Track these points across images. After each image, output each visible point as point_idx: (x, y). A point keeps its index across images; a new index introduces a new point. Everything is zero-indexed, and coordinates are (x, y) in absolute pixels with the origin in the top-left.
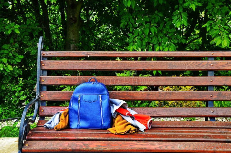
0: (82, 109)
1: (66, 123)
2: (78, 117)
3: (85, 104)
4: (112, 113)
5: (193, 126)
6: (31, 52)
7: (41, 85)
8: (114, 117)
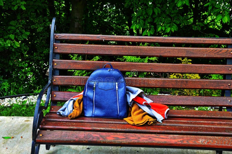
0: (98, 97)
1: (80, 110)
2: (93, 104)
3: (100, 93)
4: (128, 101)
5: (210, 117)
6: (37, 29)
7: (54, 69)
8: (130, 106)
